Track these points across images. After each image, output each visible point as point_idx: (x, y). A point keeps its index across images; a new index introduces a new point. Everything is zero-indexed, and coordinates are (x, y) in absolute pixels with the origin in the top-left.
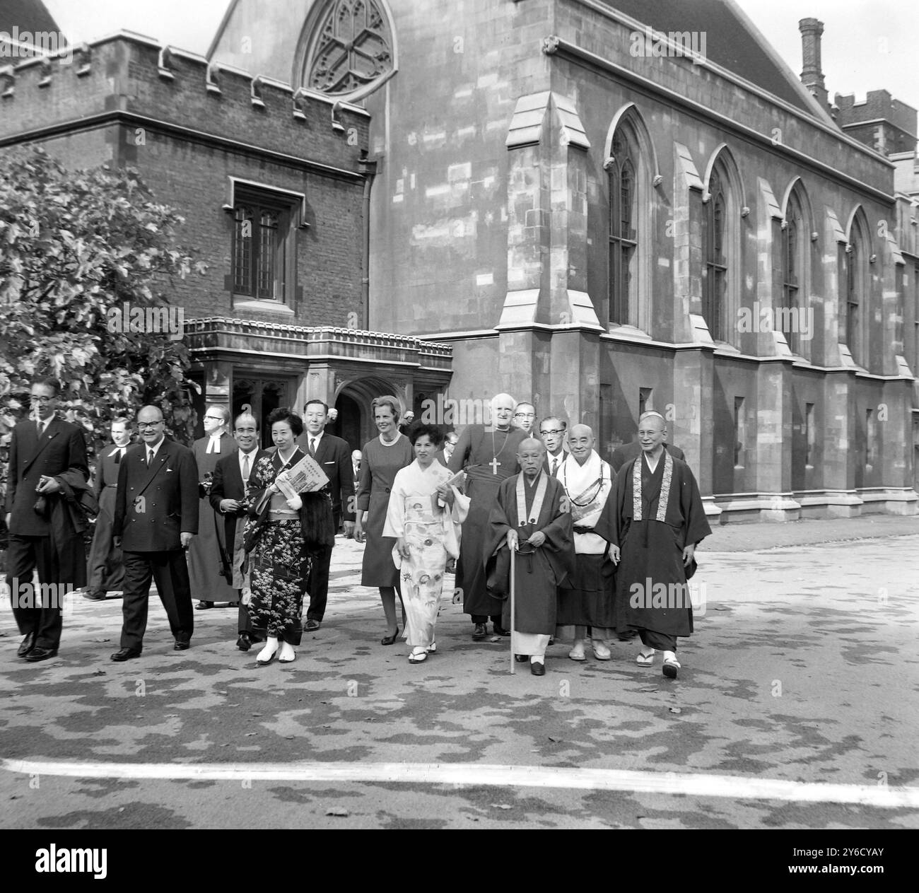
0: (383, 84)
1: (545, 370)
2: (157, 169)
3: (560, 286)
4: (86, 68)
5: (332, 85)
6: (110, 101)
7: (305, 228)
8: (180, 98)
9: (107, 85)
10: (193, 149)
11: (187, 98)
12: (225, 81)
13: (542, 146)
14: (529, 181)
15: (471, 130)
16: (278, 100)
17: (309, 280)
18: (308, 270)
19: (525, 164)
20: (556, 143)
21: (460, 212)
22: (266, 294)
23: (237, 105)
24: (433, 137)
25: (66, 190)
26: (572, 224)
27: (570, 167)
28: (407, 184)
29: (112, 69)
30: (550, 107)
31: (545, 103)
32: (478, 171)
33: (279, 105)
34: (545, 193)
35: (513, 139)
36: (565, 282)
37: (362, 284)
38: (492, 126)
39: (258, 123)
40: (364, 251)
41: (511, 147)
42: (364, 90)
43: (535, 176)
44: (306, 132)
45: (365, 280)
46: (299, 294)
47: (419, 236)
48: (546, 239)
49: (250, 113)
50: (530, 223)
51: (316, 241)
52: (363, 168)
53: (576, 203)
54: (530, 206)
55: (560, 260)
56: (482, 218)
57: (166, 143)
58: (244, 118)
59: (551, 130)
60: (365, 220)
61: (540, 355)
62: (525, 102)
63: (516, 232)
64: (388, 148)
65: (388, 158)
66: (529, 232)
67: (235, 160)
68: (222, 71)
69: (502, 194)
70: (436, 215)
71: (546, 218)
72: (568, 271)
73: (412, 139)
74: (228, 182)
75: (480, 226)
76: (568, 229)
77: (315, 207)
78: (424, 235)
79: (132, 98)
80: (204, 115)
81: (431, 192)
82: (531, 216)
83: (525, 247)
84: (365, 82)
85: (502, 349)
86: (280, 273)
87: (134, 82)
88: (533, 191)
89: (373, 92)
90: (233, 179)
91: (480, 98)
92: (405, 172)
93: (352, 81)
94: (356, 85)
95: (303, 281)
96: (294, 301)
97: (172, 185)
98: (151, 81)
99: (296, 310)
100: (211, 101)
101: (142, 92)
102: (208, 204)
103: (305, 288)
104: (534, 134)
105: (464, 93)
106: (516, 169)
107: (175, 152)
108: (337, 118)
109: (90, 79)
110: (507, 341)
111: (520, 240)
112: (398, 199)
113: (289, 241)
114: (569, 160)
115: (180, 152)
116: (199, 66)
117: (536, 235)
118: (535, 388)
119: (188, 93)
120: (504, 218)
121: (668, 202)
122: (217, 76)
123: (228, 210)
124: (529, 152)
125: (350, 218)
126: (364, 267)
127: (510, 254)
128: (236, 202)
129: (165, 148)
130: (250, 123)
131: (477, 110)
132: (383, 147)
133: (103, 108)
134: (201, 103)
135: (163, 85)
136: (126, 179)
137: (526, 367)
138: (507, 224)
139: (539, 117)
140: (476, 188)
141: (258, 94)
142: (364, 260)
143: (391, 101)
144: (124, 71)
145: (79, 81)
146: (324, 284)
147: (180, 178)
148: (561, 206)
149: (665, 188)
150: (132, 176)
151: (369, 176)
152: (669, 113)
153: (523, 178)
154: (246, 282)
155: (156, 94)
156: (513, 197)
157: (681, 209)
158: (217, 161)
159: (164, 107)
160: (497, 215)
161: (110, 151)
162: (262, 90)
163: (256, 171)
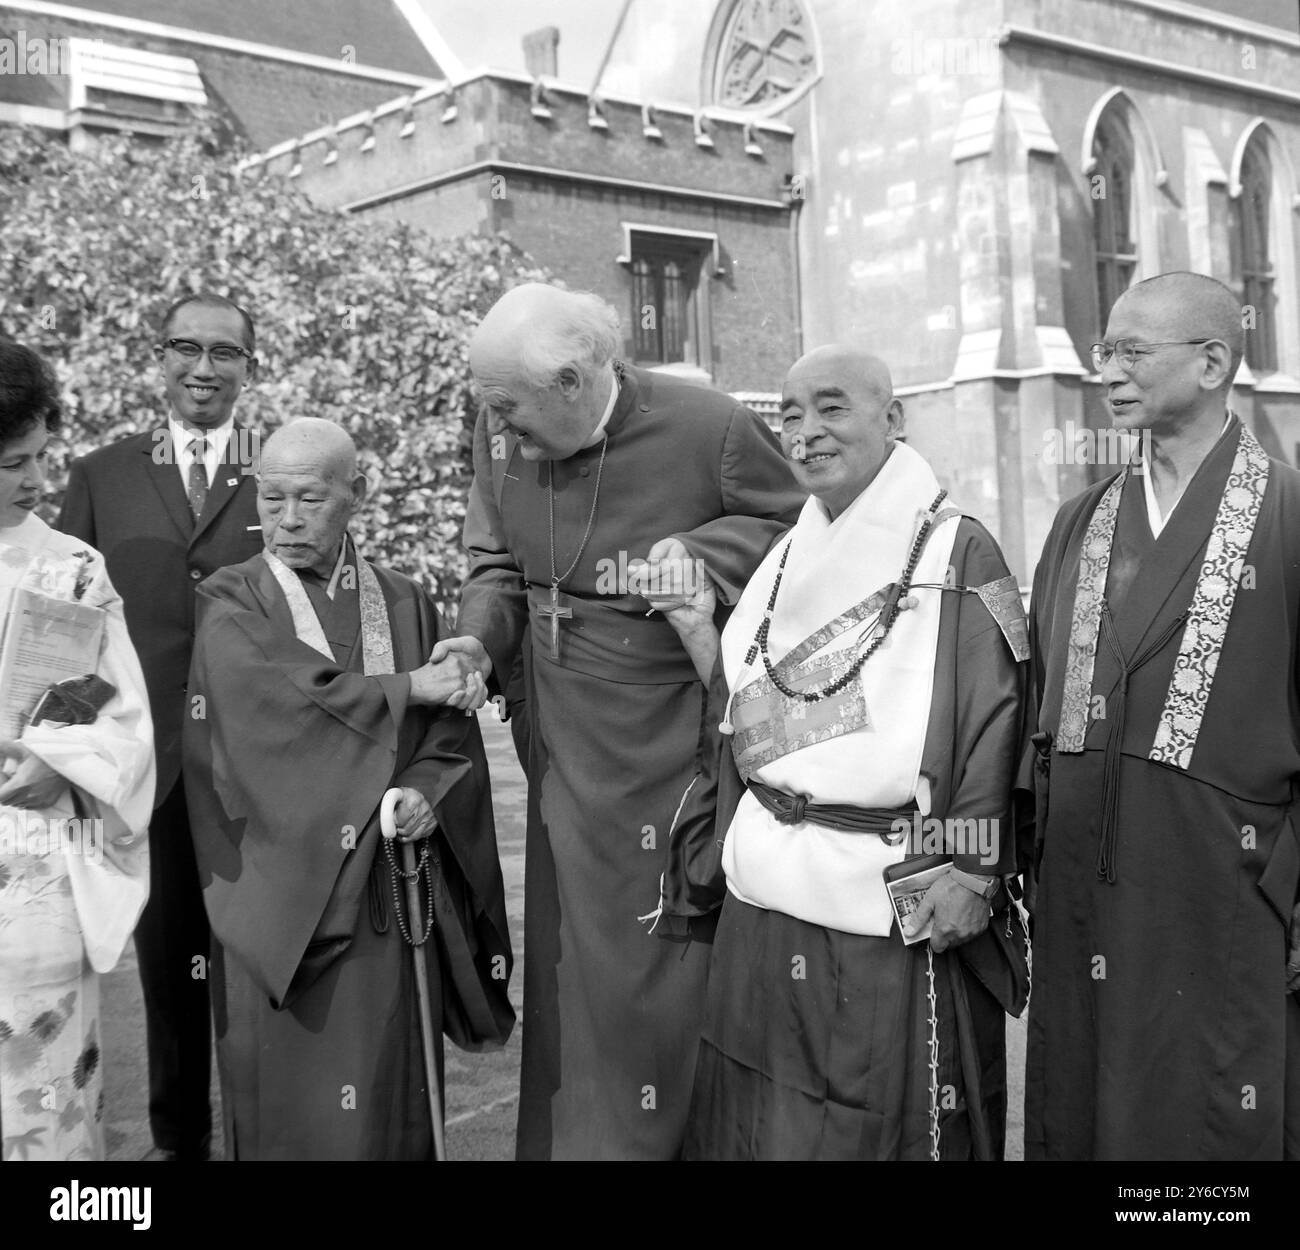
0: (807, 92)
1: (1013, 426)
2: (539, 224)
3: (1026, 324)
4: (451, 113)
5: (748, 96)
6: (480, 152)
7: (718, 276)
8: (558, 139)
9: (477, 132)
10: (579, 196)
11: (568, 137)
12: (612, 112)
13: (997, 157)
14: (981, 200)
15: (912, 143)
16: (676, 128)
17: (729, 338)
18: (725, 325)
19: (978, 179)
20: (1014, 151)
21: (905, 243)
22: (677, 357)
23: (628, 139)
24: (870, 154)
25: (432, 264)
26: (1038, 246)
27: (1032, 180)
28: (841, 210)
29: (480, 113)
30: (1003, 110)
31: (996, 105)
32: (924, 192)
33: (679, 133)
34: (1002, 214)
35: (960, 152)
36: (1032, 317)
37: (793, 337)
38: (937, 136)
39: (654, 156)
40: (794, 296)
41: (959, 162)
42: (785, 100)
43: (988, 193)
44: (713, 161)
45: (797, 331)
46: (716, 355)
47: (857, 274)
48: (1006, 268)
49: (643, 146)
50: (986, 250)
51: (733, 289)
52: (787, 198)
53: (1043, 222)
54: (983, 230)
55: (1024, 292)
56: (931, 247)
57: (546, 192)
58: (637, 152)
59: (1004, 137)
60: (793, 260)
61: (1005, 409)
62: (974, 105)
63: (970, 263)
64: (816, 170)
65: (817, 182)
66: (985, 261)
67: (629, 203)
68: (608, 102)
69: (951, 219)
70: (876, 249)
71: (1004, 244)
72: (1036, 306)
73: (844, 157)
74: (620, 230)
75: (931, 259)
76: (1033, 254)
77: (729, 248)
78: (865, 273)
79: (503, 145)
80: (588, 155)
81: (870, 221)
82: (986, 242)
83: (981, 280)
84: (786, 91)
85: (959, 405)
86: (691, 332)
87: (505, 126)
88: (988, 212)
89: (795, 103)
90: (628, 227)
91: (920, 103)
92: (838, 198)
93: (771, 90)
94: (775, 96)
95: (721, 339)
96: (709, 364)
97: (556, 241)
98: (525, 123)
99: (713, 373)
100: (597, 137)
101: (516, 137)
102: (599, 259)
103: (723, 347)
104: (985, 144)
105: (901, 99)
106: (966, 187)
107: (557, 202)
108: (752, 139)
109: (455, 127)
110: (965, 394)
111: (975, 272)
112: (832, 231)
113: (701, 293)
114: (1030, 170)
115: (563, 200)
116: (579, 99)
117: (993, 265)
118: (1001, 449)
119: (568, 131)
120: (956, 245)
121: (1177, 204)
122: (603, 107)
123: (624, 265)
124: (980, 165)
125: (775, 258)
126: (796, 316)
127: (965, 289)
128: (633, 253)
129: (545, 200)
130: (645, 159)
131: (919, 118)
132: (811, 168)
133: (472, 157)
134: (586, 141)
135: (539, 126)
136: (498, 244)
137: (988, 424)
138: (960, 253)
139: (990, 123)
140: (923, 213)
141: (652, 122)
142: (795, 308)
143: (818, 113)
144: (492, 114)
145: (445, 130)
146: (746, 341)
147: (565, 232)
148: (1022, 227)
149: (1174, 187)
150: (504, 242)
151: (797, 205)
152: (1174, 93)
153: (974, 196)
154: (651, 346)
155: (531, 138)
156: (964, 221)
157: (1197, 210)
158: (607, 208)
159: (541, 152)
160: (949, 243)
161: (484, 210)
162: (657, 118)
163: (655, 214)
